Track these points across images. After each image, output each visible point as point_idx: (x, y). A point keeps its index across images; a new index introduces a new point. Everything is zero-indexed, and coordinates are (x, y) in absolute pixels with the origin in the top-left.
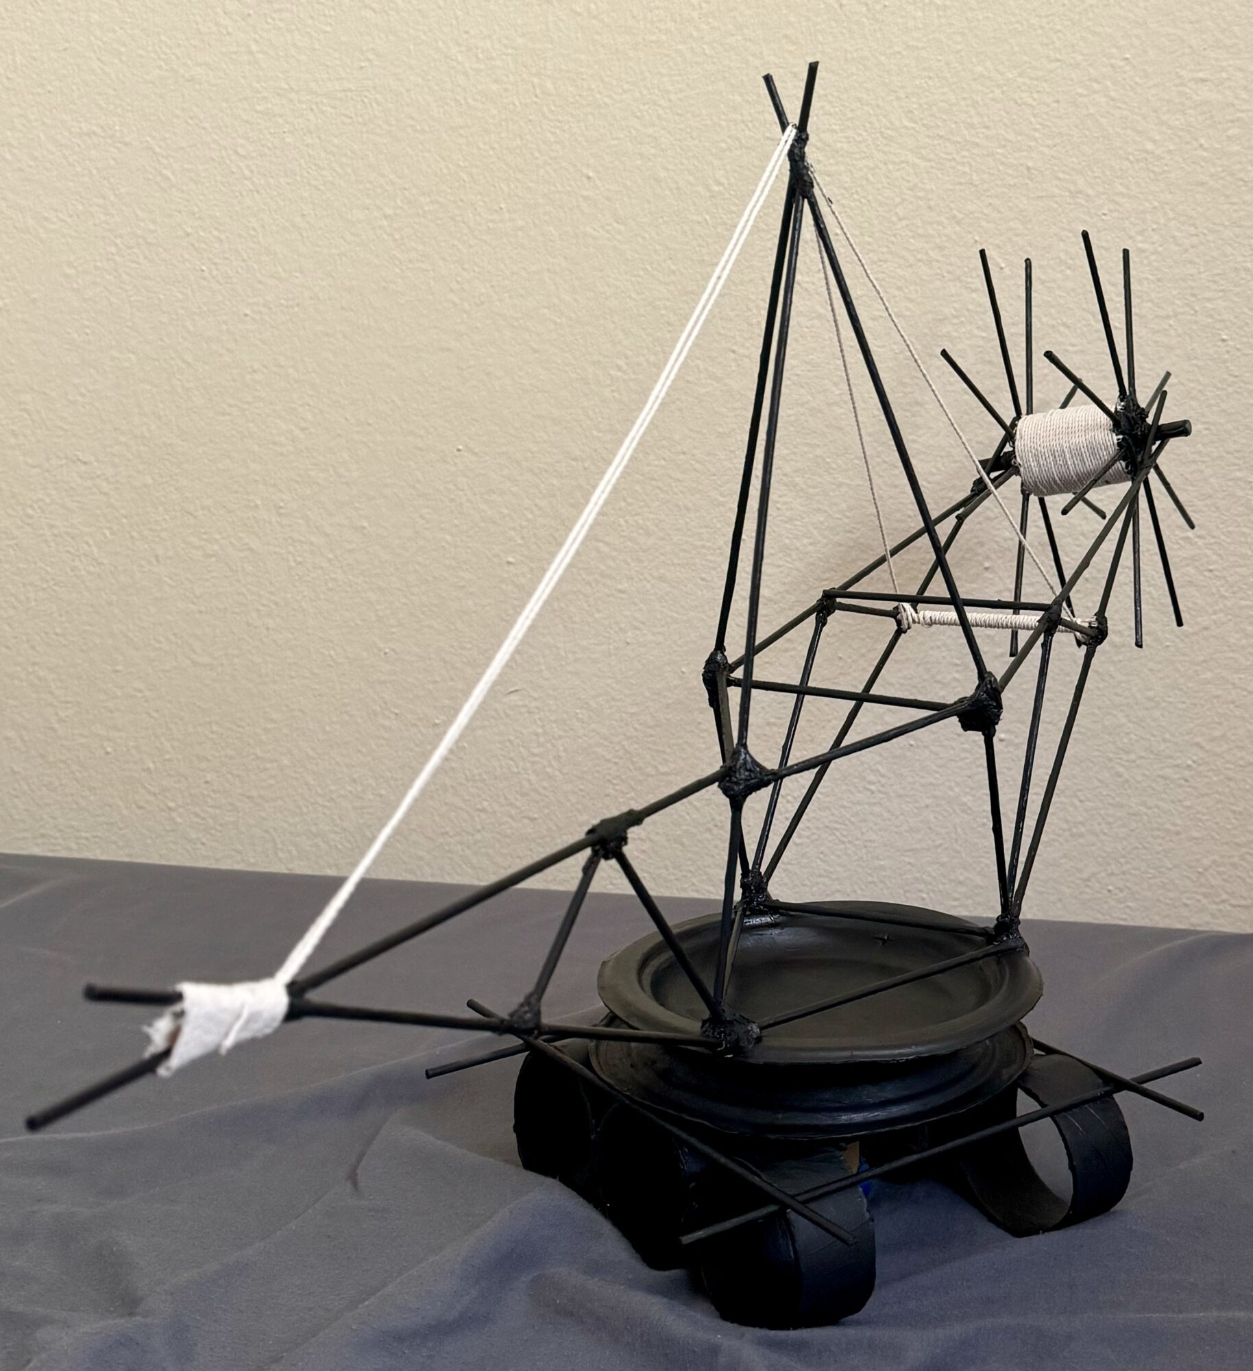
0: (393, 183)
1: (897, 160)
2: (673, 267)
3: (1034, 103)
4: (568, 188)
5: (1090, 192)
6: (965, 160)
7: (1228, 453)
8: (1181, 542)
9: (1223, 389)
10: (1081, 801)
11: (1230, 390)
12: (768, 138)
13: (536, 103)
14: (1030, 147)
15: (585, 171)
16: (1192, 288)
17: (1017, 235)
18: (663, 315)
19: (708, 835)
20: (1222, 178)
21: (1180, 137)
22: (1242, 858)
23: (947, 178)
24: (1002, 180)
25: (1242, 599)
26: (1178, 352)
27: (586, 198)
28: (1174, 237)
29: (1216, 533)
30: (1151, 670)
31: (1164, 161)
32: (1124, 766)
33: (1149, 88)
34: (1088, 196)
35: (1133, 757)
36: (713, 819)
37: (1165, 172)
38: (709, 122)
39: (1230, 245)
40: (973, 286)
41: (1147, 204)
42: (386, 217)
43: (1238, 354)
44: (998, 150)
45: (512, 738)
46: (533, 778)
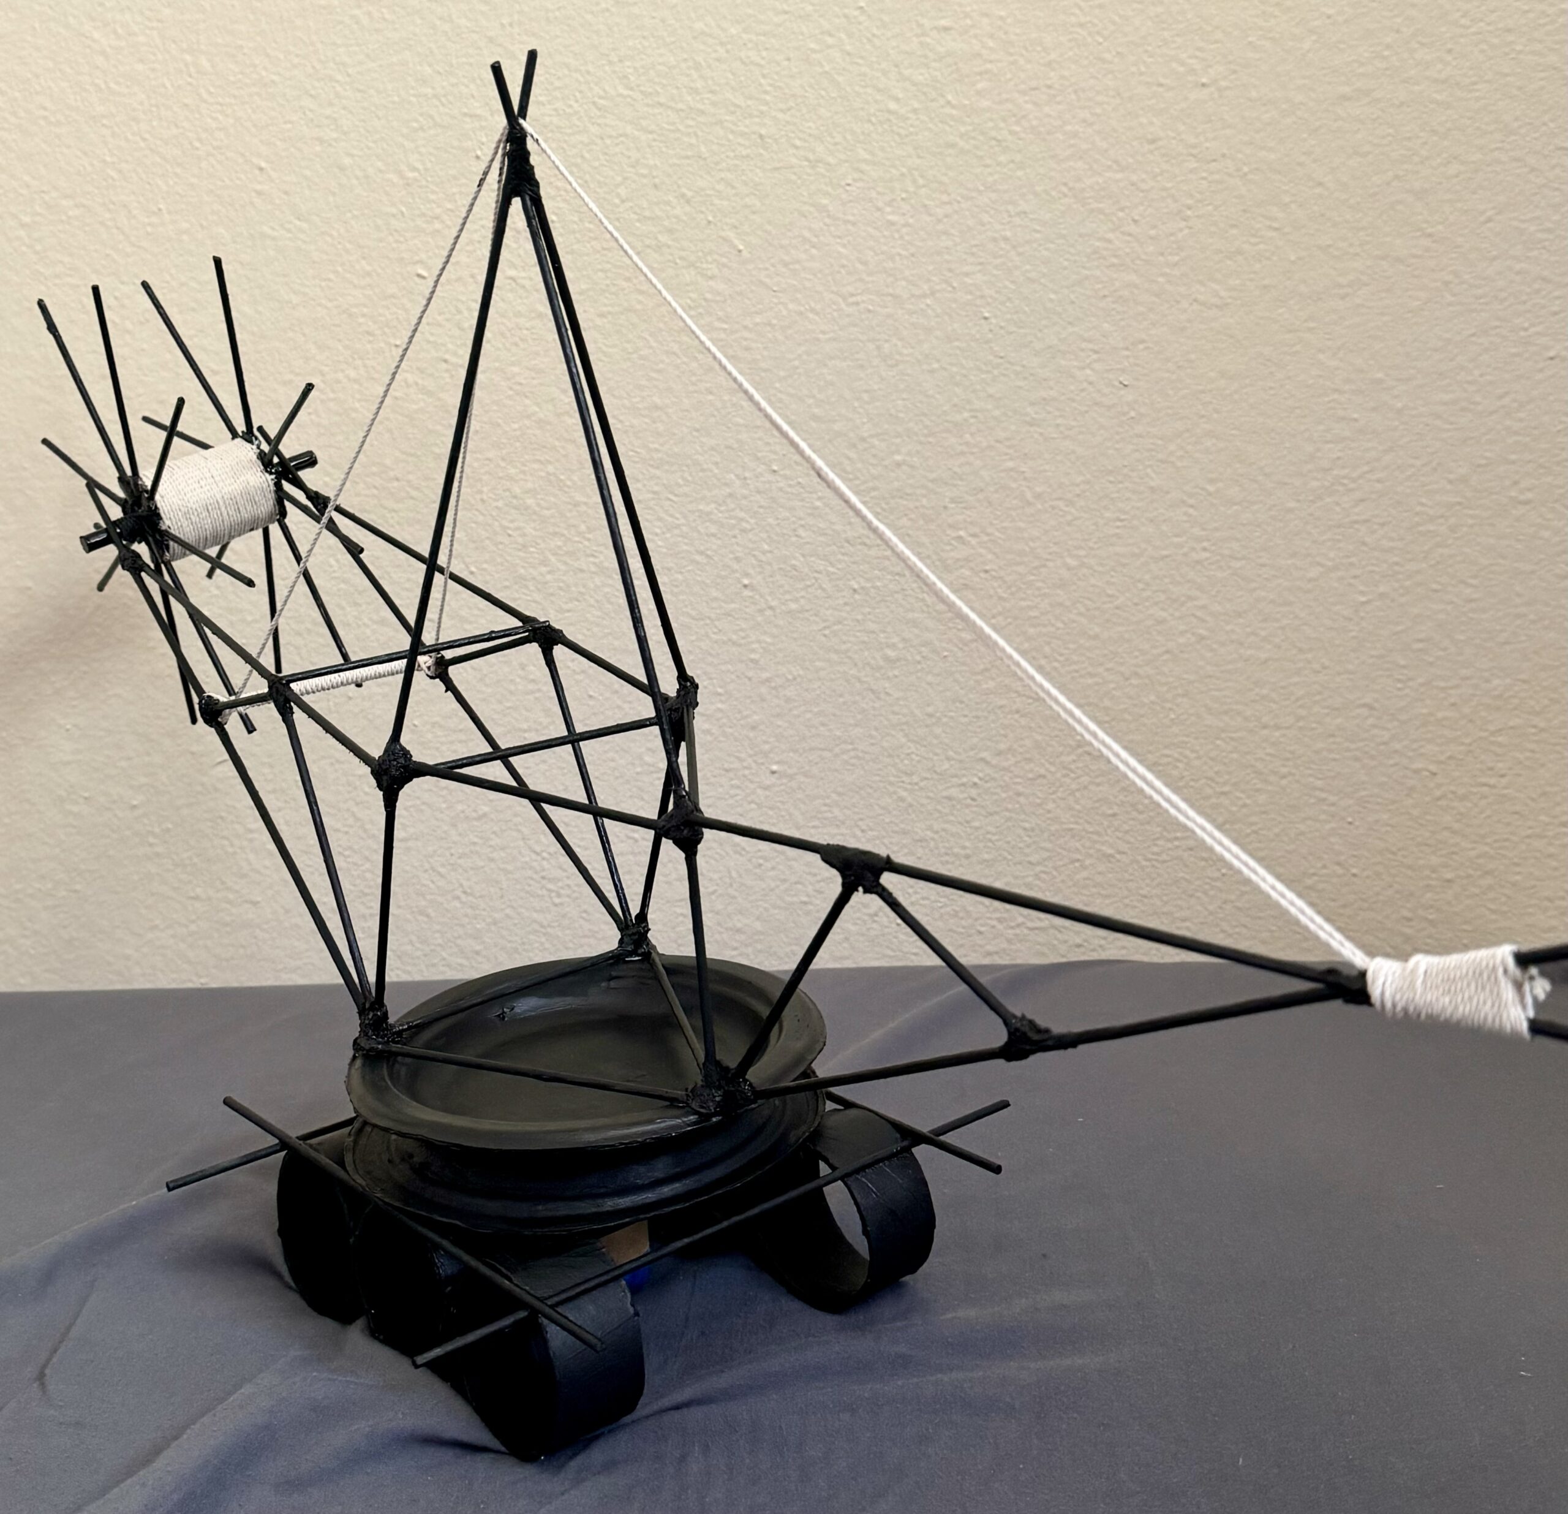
0: (28, 186)
1: (614, 134)
2: (368, 268)
3: (763, 62)
4: (238, 182)
5: (831, 160)
6: (690, 130)
7: (997, 441)
8: (953, 542)
9: (988, 372)
10: (863, 831)
11: (996, 372)
12: (465, 115)
13: (190, 84)
14: (762, 113)
15: (255, 160)
16: (948, 262)
17: (754, 213)
18: (360, 324)
19: (457, 904)
20: (974, 138)
21: (925, 94)
22: (1037, 876)
23: (671, 152)
24: (733, 151)
25: (1023, 599)
26: (938, 333)
27: (259, 193)
28: (925, 206)
29: (990, 530)
30: (929, 684)
31: (909, 122)
32: (906, 790)
33: (888, 39)
34: (829, 164)
35: (915, 779)
36: (461, 885)
37: (911, 134)
38: (396, 99)
39: (987, 212)
40: (709, 273)
41: (894, 171)
42: (23, 225)
43: (1002, 332)
44: (727, 118)
45: (223, 814)
46: (251, 857)
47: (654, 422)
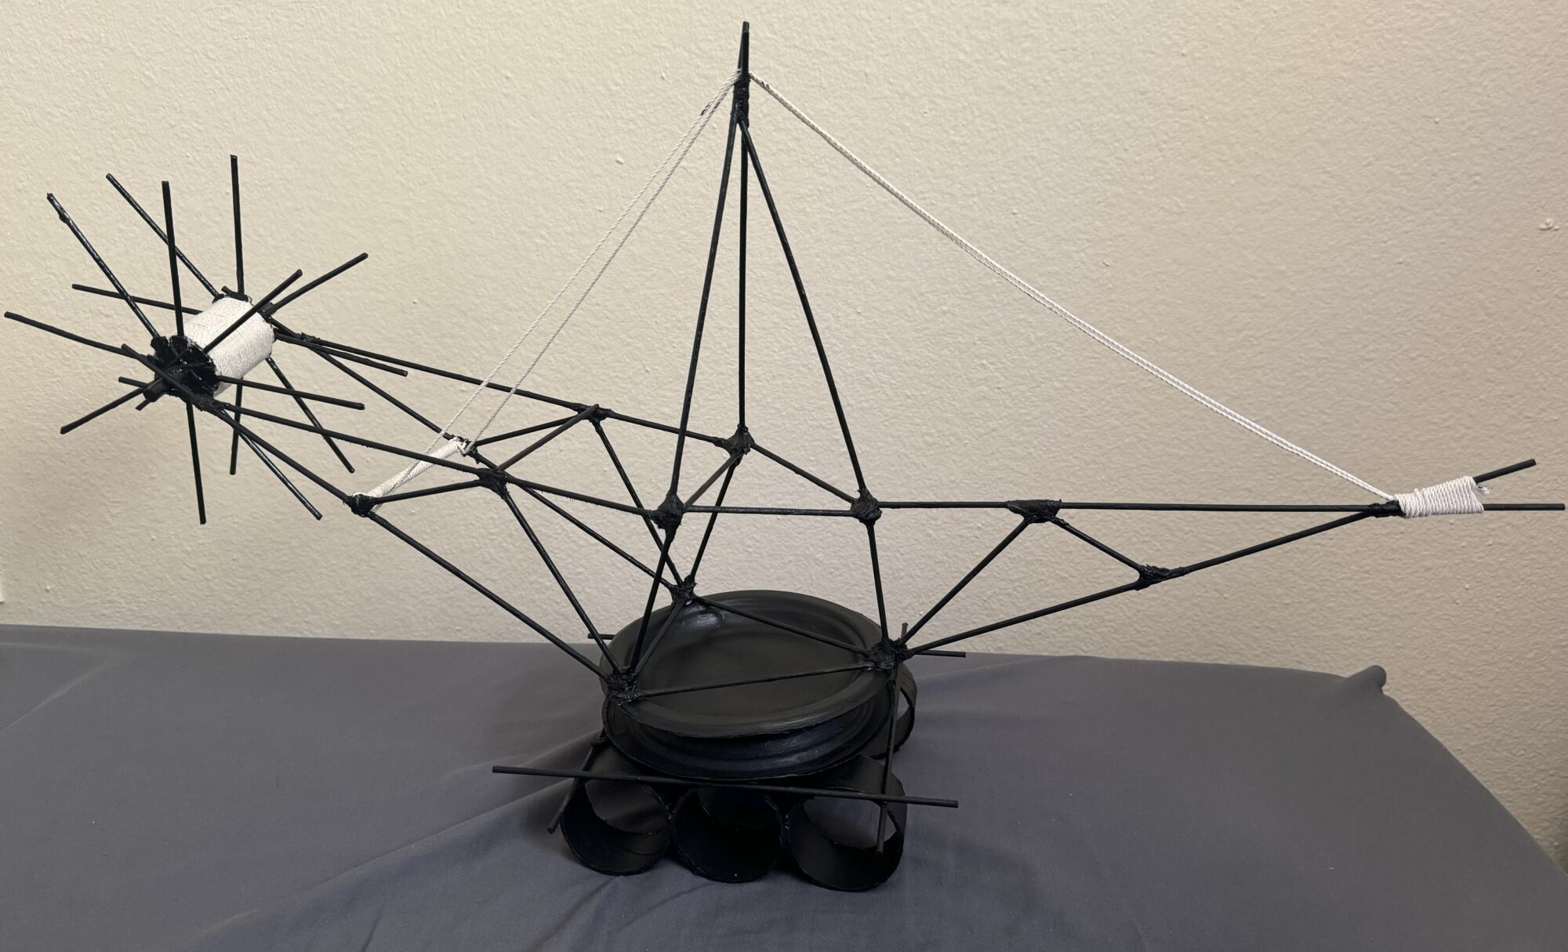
0: (342, 82)
1: (761, 66)
2: (582, 154)
3: (870, 19)
4: (491, 87)
5: (915, 94)
6: (816, 67)
7: (1014, 300)
8: (977, 367)
9: (1012, 251)
10: (902, 554)
11: (1018, 252)
12: (655, 46)
13: (459, 13)
14: (868, 56)
15: (504, 72)
16: (991, 172)
17: (857, 130)
18: (575, 194)
19: (629, 588)
20: (1017, 84)
21: (986, 49)
22: (1015, 589)
23: (801, 82)
24: (845, 83)
25: (1022, 408)
26: (980, 223)
27: (506, 95)
28: (978, 131)
29: (1004, 361)
30: (953, 461)
31: (972, 69)
32: (932, 529)
33: (962, 7)
34: (913, 97)
35: (939, 522)
36: (632, 576)
37: (973, 78)
38: (606, 31)
39: (1022, 138)
40: (823, 172)
41: (958, 105)
42: (339, 110)
43: (1025, 224)
44: (844, 59)
45: (474, 522)
46: (492, 550)
47: (778, 275)
